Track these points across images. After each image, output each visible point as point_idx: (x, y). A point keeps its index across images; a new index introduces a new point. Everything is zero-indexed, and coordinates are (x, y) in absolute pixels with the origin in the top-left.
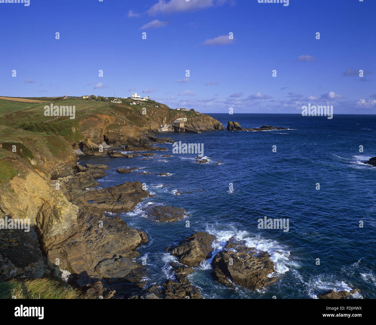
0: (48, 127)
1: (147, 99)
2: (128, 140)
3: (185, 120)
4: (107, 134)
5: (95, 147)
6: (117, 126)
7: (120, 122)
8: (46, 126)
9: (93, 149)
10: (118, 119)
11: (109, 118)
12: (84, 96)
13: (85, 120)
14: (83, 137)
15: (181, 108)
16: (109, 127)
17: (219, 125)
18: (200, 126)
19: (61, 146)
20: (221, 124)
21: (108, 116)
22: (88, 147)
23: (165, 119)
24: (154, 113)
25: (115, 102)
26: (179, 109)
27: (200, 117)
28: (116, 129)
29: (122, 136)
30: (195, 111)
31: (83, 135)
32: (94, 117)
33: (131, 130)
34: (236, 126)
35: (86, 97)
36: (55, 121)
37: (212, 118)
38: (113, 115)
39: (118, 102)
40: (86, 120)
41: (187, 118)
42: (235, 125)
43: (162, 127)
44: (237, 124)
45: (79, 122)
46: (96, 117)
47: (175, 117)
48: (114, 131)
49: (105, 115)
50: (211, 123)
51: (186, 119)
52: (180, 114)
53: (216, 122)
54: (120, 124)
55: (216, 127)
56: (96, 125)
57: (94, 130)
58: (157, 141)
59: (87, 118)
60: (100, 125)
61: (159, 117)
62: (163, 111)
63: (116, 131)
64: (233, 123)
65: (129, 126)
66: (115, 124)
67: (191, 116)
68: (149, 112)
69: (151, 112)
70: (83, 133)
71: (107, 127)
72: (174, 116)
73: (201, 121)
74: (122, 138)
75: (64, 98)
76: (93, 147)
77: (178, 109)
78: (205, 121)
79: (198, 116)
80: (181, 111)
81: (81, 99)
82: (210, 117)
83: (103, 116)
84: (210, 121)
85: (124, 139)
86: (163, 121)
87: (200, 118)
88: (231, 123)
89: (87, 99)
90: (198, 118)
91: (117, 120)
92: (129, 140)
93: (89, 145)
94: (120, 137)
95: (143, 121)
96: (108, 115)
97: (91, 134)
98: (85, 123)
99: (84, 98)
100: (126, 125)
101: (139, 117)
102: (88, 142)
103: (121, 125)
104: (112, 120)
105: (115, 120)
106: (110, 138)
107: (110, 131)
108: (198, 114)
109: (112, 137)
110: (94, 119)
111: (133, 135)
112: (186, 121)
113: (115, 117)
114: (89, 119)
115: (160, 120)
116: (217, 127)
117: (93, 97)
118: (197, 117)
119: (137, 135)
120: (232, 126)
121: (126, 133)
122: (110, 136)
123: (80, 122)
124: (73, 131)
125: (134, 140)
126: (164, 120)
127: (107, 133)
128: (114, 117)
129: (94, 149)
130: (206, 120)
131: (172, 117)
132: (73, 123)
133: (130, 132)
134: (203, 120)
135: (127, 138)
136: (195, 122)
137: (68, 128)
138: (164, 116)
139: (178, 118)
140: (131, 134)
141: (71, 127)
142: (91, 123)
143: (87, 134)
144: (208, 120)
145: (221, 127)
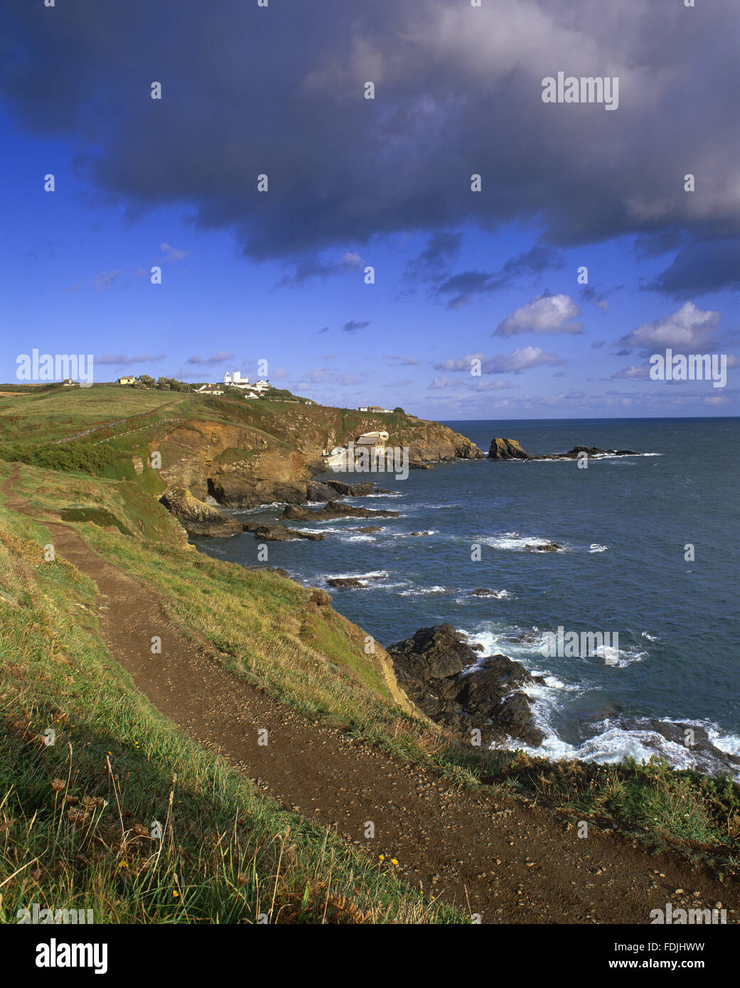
0: (69, 457)
1: (266, 388)
2: (277, 491)
3: (385, 436)
4: (218, 475)
5: (207, 513)
6: (245, 454)
7: (251, 442)
8: (65, 455)
9: (201, 519)
10: (245, 434)
11: (222, 431)
12: (124, 378)
13: (166, 438)
14: (165, 484)
15: (371, 406)
16: (223, 457)
17: (469, 447)
18: (423, 451)
19: (154, 515)
20: (473, 445)
21: (219, 428)
22: (185, 513)
23: (333, 435)
24: (304, 419)
25: (208, 392)
26: (366, 410)
27: (421, 428)
28: (242, 463)
29: (260, 480)
30: (406, 413)
31: (164, 479)
32: (189, 429)
33: (283, 464)
34: (512, 449)
35: (129, 381)
36: (83, 442)
37: (449, 431)
38: (230, 425)
39: (215, 393)
40: (169, 439)
41: (387, 431)
42: (509, 447)
43: (327, 456)
44: (515, 443)
45: (151, 442)
46: (193, 429)
47: (359, 431)
48: (238, 467)
49: (211, 423)
50: (449, 443)
51: (386, 433)
52: (369, 421)
53: (462, 440)
54: (251, 448)
55: (461, 454)
56: (196, 450)
57: (191, 465)
58: (349, 492)
59: (170, 432)
60: (206, 451)
61: (318, 429)
62: (326, 414)
63: (242, 467)
64: (506, 441)
65: (277, 454)
66: (236, 447)
67: (398, 426)
68: (291, 417)
69: (297, 416)
70: (163, 475)
71: (218, 456)
72: (354, 428)
73: (423, 439)
74: (259, 486)
75: (66, 385)
76: (203, 513)
77: (362, 410)
78: (433, 437)
79: (413, 425)
80: (369, 414)
81: (116, 386)
82: (445, 427)
83: (207, 428)
84: (445, 437)
85: (265, 489)
86: (327, 441)
87: (420, 430)
88: (500, 441)
89: (133, 386)
90: (416, 430)
91: (242, 438)
92: (279, 492)
93: (190, 509)
94: (255, 482)
95: (291, 440)
96: (219, 423)
97: (184, 476)
98: (166, 444)
99: (124, 382)
100: (268, 450)
101: (279, 429)
102: (188, 498)
103: (257, 451)
104: (229, 436)
105: (237, 437)
106: (228, 486)
107: (225, 467)
108: (414, 421)
109: (234, 483)
110: (189, 433)
111: (288, 477)
112: (386, 439)
113: (238, 429)
114: (175, 434)
115: (321, 437)
116: (463, 454)
117: (146, 381)
118: (413, 429)
119: (301, 476)
120: (503, 450)
121: (270, 472)
122: (225, 480)
123: (154, 442)
124: (135, 467)
125: (293, 491)
126: (331, 438)
127: (218, 473)
128: (234, 431)
129: (204, 517)
130: (437, 436)
131: (351, 430)
132: (133, 447)
133: (280, 468)
134: (429, 436)
135: (274, 486)
136: (409, 442)
137: (124, 460)
138: (330, 427)
139: (366, 432)
140: (283, 474)
141: (131, 457)
142: (182, 447)
143: (175, 477)
144: (441, 435)
145: (475, 453)
